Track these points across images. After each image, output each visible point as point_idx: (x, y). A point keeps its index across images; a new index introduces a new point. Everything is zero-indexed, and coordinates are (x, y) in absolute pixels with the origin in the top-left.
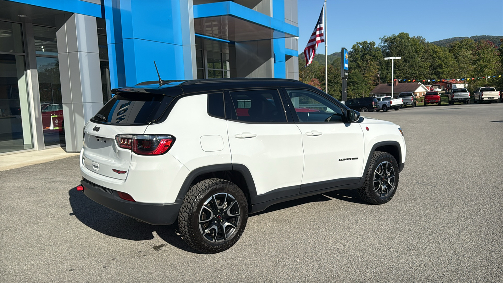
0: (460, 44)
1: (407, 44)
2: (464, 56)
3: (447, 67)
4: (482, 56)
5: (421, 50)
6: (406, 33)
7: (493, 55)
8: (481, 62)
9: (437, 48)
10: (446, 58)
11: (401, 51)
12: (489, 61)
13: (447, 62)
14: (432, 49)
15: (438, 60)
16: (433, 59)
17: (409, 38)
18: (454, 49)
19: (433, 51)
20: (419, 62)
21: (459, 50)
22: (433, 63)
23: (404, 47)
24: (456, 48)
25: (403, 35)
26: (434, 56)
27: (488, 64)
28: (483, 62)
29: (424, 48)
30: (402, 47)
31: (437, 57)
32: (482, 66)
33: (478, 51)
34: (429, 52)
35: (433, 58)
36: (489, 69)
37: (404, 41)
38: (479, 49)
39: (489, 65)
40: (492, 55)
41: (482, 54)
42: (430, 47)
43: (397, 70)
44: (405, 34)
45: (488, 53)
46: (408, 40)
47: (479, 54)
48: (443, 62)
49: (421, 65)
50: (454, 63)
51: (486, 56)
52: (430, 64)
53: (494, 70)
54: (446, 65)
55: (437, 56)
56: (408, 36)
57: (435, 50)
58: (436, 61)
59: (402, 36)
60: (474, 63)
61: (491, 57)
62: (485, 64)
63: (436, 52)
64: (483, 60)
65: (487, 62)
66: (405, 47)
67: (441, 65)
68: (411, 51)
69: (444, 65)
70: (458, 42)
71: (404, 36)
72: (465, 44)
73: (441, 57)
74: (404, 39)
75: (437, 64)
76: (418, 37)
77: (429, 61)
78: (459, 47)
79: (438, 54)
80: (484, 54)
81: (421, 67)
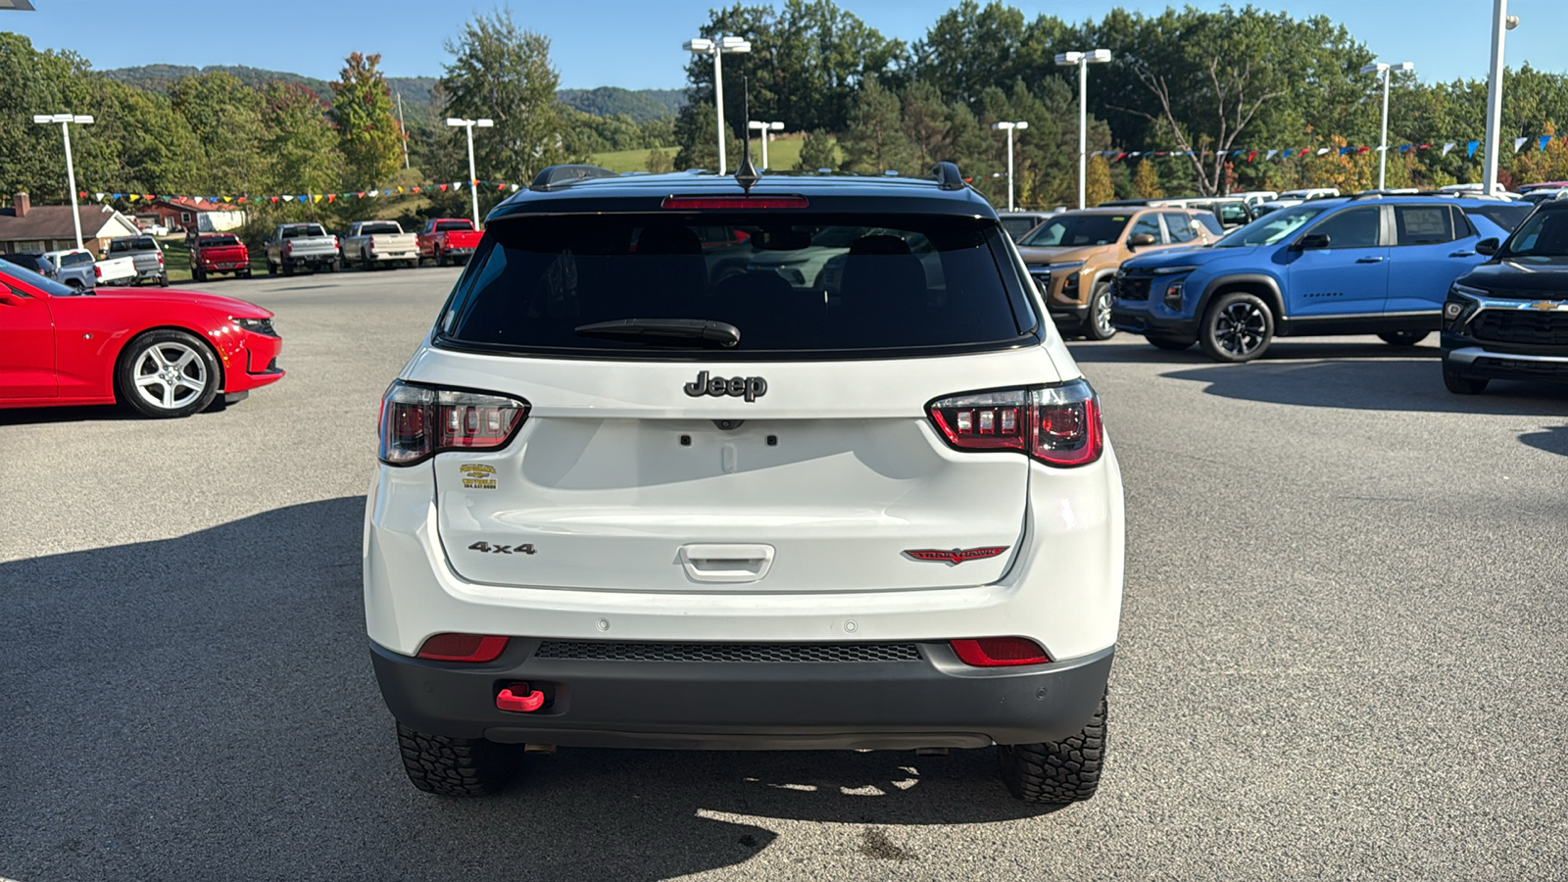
0: (200, 88)
1: (30, 75)
2: (234, 128)
3: (172, 159)
4: (291, 129)
5: (84, 98)
6: (21, 37)
7: (322, 129)
8: (290, 147)
9: (132, 96)
10: (167, 129)
11: (13, 94)
12: (309, 145)
13: (172, 143)
14: (117, 98)
15: (141, 133)
16: (125, 129)
17: (32, 53)
18: (183, 102)
19: (121, 103)
20: (81, 138)
21: (199, 105)
22: (128, 144)
23: (21, 81)
24: (191, 100)
25: (11, 41)
26: (126, 119)
27: (310, 153)
28: (296, 146)
29: (90, 91)
30: (14, 84)
31: (140, 125)
32: (293, 158)
33: (278, 115)
34: (111, 107)
35: (126, 126)
36: (315, 168)
37: (20, 64)
38: (280, 108)
39: (313, 156)
40: (319, 128)
41: (289, 124)
42: (108, 90)
43: (9, 160)
44: (16, 38)
45: (306, 122)
46: (32, 60)
47: (279, 122)
48: (161, 142)
49: (91, 146)
50: (193, 147)
51: (302, 129)
52: (120, 147)
53: (329, 172)
54: (170, 151)
55: (138, 121)
56: (30, 45)
57: (127, 100)
58: (139, 137)
59: (9, 44)
60: (268, 147)
61: (315, 133)
62: (300, 152)
63: (131, 109)
64: (293, 140)
65: (307, 148)
66: (25, 85)
67: (156, 150)
68: (49, 99)
69: (164, 151)
70: (193, 81)
71: (15, 45)
72: (215, 87)
73: (152, 125)
74: (15, 54)
75: (142, 147)
76: (63, 53)
77: (115, 137)
78: (197, 96)
79: (138, 113)
80: (296, 123)
81: (90, 154)
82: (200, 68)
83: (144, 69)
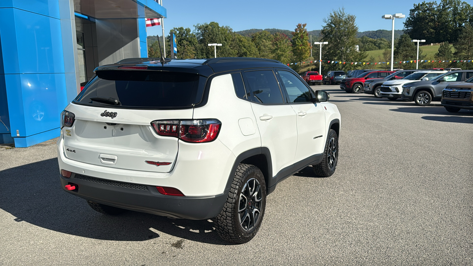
0: (259, 35)
1: (217, 33)
2: (265, 46)
3: (250, 55)
4: (279, 46)
5: (230, 39)
6: (216, 23)
7: (288, 46)
8: (279, 51)
9: (242, 38)
10: (250, 47)
11: (213, 38)
12: (284, 51)
13: (250, 51)
14: (238, 38)
15: (243, 48)
16: (239, 47)
17: (219, 27)
18: (255, 39)
19: (239, 40)
20: (228, 50)
21: (259, 40)
22: (240, 51)
23: (215, 35)
24: (257, 38)
25: (214, 24)
26: (240, 44)
27: (284, 53)
28: (280, 51)
29: (232, 37)
30: (214, 35)
31: (243, 46)
32: (279, 54)
33: (276, 42)
34: (236, 41)
35: (240, 46)
36: (285, 57)
37: (215, 30)
38: (277, 40)
39: (284, 54)
40: (287, 46)
41: (279, 45)
42: (236, 36)
43: (211, 55)
44: (215, 23)
45: (284, 44)
46: (218, 29)
47: (276, 44)
48: (248, 50)
49: (231, 52)
50: (256, 52)
51: (282, 46)
52: (237, 52)
53: (288, 58)
54: (250, 53)
55: (242, 45)
56: (218, 25)
57: (240, 39)
58: (242, 49)
59: (213, 25)
60: (273, 52)
61: (285, 47)
62: (281, 53)
63: (241, 41)
64: (280, 49)
65: (283, 52)
66: (216, 36)
67: (246, 53)
68: (222, 39)
69: (248, 53)
70: (258, 34)
71: (215, 25)
72: (263, 35)
73: (246, 46)
74: (215, 28)
75: (243, 52)
76: (226, 27)
77: (237, 49)
78: (258, 38)
79: (243, 43)
80: (281, 44)
81: (230, 54)
82: (263, 30)
83: (250, 30)
